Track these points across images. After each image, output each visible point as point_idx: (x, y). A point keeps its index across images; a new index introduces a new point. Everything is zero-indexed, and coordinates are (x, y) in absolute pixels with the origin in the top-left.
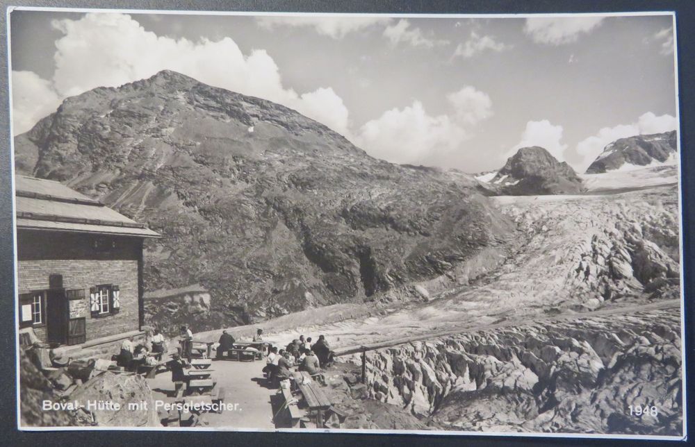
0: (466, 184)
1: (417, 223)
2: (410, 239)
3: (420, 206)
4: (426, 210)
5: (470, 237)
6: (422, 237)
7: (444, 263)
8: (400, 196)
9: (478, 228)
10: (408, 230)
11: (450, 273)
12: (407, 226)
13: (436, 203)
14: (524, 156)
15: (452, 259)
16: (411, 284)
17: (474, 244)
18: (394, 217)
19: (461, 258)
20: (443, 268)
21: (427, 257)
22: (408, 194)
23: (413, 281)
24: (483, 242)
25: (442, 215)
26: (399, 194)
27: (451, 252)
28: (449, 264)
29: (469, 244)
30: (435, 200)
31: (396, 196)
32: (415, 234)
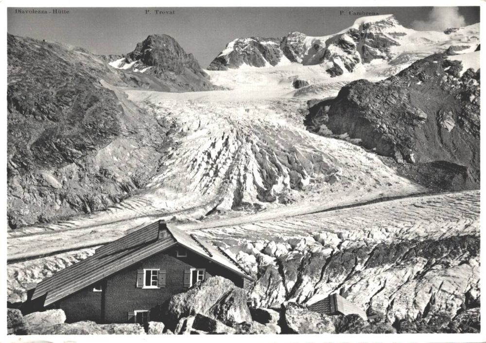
0: (93, 66)
1: (45, 107)
2: (37, 124)
3: (49, 88)
4: (55, 93)
5: (102, 125)
6: (50, 122)
7: (74, 151)
8: (25, 75)
9: (109, 117)
10: (34, 114)
11: (80, 162)
12: (34, 110)
13: (66, 86)
14: (153, 43)
15: (82, 147)
16: (38, 171)
17: (105, 133)
18: (18, 98)
19: (92, 147)
20: (72, 157)
21: (56, 144)
22: (35, 74)
23: (40, 169)
24: (115, 132)
25: (73, 101)
26: (23, 72)
27: (82, 140)
28: (80, 152)
29: (101, 132)
30: (65, 84)
31: (20, 75)
32: (43, 118)
